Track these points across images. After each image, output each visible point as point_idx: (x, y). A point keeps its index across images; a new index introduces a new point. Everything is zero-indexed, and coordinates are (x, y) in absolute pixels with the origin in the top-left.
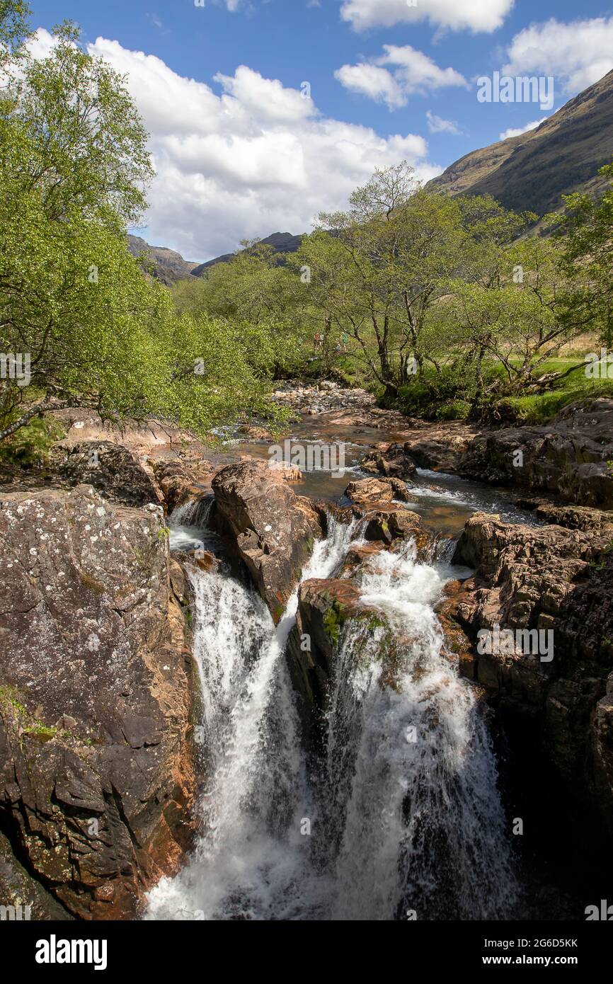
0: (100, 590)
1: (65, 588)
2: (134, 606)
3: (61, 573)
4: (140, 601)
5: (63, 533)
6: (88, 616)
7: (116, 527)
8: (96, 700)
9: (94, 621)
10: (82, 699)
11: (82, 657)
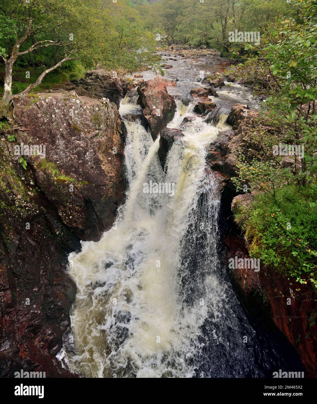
0: (80, 131)
1: (67, 130)
2: (94, 137)
3: (65, 124)
4: (96, 135)
5: (64, 109)
6: (77, 140)
7: (85, 107)
8: (82, 169)
9: (79, 142)
10: (77, 168)
11: (76, 154)
